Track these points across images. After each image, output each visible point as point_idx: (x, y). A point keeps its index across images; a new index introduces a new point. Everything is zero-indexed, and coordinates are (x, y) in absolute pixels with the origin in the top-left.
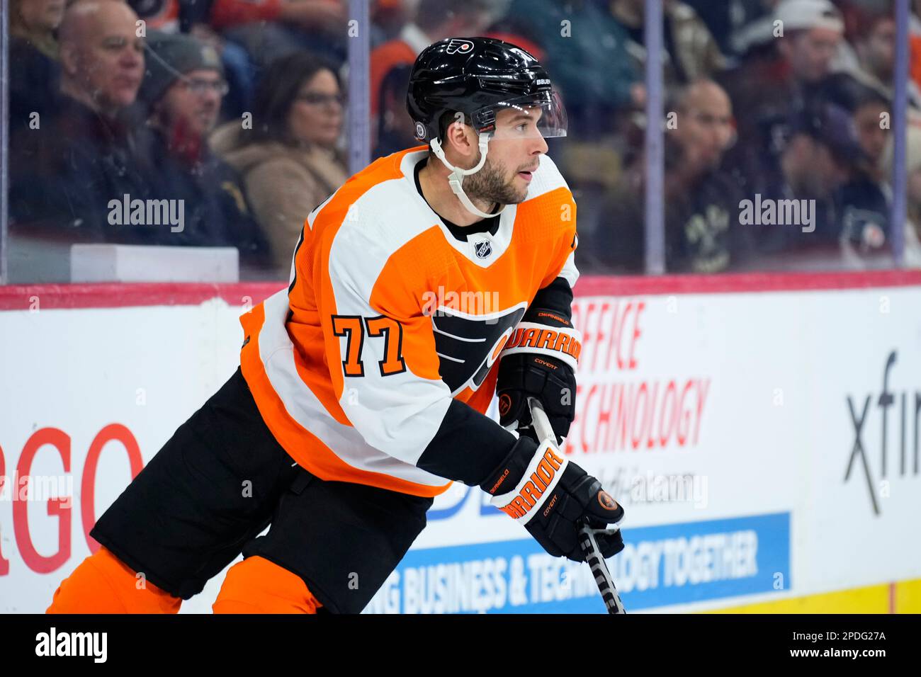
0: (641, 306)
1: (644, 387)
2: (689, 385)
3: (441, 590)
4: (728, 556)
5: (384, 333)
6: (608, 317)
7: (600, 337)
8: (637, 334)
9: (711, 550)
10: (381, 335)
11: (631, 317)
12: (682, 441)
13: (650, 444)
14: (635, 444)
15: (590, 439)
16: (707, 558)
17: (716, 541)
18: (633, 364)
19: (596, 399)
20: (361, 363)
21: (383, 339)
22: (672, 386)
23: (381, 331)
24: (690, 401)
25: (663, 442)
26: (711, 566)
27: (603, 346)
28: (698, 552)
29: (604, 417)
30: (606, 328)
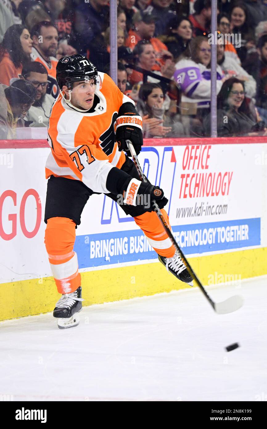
0: (210, 147)
1: (210, 175)
2: (226, 174)
3: (142, 244)
4: (239, 233)
5: (84, 151)
6: (198, 151)
7: (196, 158)
8: (208, 157)
9: (233, 231)
10: (84, 153)
11: (206, 151)
12: (223, 194)
13: (213, 194)
14: (208, 195)
15: (192, 193)
16: (232, 233)
17: (235, 228)
18: (207, 167)
19: (194, 179)
20: (82, 165)
21: (85, 154)
22: (220, 174)
23: (83, 151)
24: (226, 180)
25: (217, 194)
26: (233, 236)
27: (197, 161)
28: (228, 232)
29: (197, 185)
30: (198, 155)
